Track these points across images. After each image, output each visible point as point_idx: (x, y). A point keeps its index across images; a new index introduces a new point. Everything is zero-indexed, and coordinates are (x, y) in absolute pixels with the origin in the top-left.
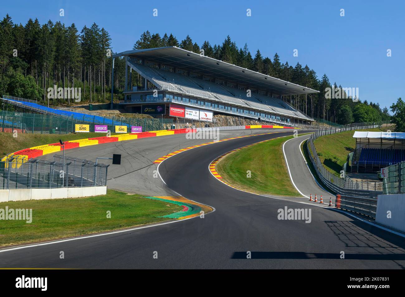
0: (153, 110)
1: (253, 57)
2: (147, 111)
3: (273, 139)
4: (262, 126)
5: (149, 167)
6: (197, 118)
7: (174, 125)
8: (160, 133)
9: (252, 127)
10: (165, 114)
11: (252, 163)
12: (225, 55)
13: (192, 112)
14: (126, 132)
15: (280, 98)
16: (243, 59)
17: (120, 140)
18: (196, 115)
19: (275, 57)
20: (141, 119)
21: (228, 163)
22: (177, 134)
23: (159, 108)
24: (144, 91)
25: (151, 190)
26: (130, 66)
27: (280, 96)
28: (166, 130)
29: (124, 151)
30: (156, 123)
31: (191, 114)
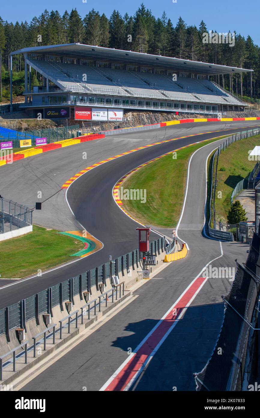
0: (57, 114)
1: (174, 26)
2: (50, 115)
3: (184, 147)
4: (181, 122)
5: (58, 193)
6: (105, 119)
7: (79, 131)
8: (66, 143)
9: (169, 123)
10: (70, 118)
11: (154, 183)
12: (138, 29)
13: (100, 113)
14: (31, 146)
15: (207, 79)
16: (162, 31)
17: (26, 156)
18: (104, 115)
19: (202, 26)
20: (44, 125)
21: (131, 184)
22: (84, 143)
23: (63, 111)
24: (46, 92)
25: (63, 223)
26: (29, 64)
27: (207, 76)
28: (72, 139)
29: (33, 173)
30: (60, 128)
31: (99, 116)
